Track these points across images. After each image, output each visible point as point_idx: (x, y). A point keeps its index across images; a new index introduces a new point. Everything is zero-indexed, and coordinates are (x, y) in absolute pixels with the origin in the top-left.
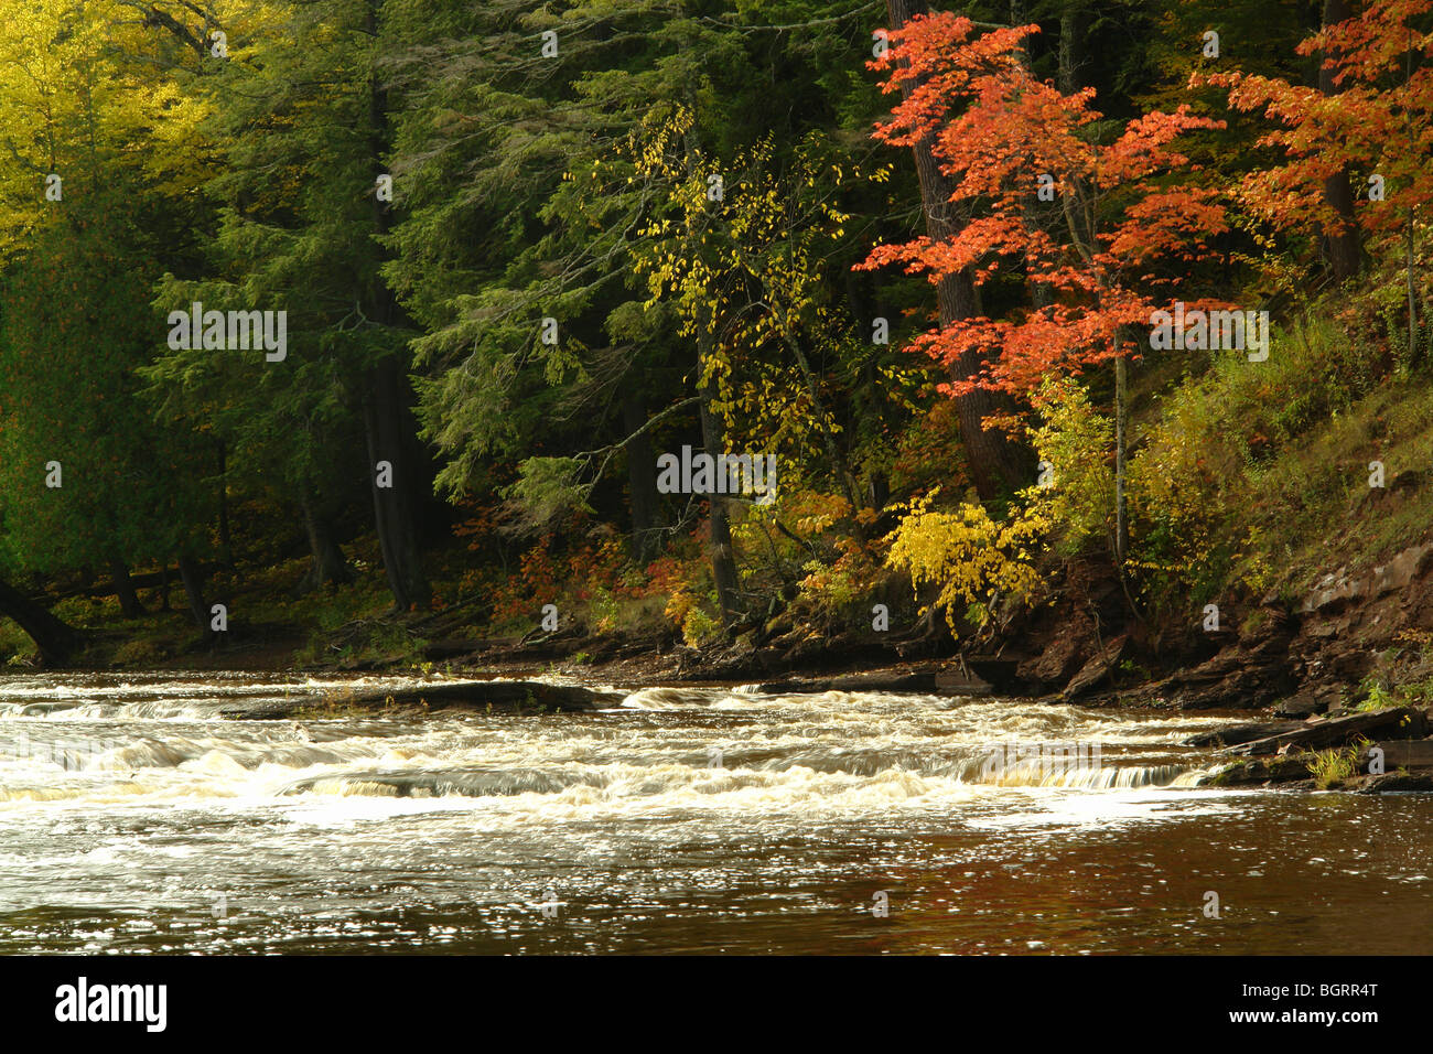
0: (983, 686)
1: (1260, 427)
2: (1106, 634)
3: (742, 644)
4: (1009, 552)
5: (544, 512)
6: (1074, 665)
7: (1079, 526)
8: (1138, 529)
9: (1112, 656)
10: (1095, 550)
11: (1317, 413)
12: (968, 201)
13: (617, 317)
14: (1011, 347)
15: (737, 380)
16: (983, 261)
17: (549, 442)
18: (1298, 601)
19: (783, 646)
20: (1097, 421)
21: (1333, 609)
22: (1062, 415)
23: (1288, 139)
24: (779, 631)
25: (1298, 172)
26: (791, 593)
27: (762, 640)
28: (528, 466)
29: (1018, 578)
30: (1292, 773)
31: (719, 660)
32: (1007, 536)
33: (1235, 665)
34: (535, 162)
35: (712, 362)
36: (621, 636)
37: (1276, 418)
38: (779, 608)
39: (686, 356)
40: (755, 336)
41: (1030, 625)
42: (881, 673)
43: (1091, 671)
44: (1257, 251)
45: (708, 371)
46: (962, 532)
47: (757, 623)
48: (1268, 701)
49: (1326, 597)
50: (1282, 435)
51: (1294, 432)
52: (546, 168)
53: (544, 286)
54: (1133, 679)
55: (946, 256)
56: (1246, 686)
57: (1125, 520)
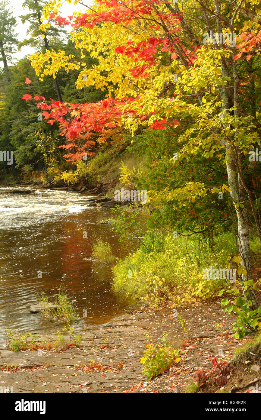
0: (73, 190)
1: (100, 164)
2: (84, 185)
3: (49, 184)
4: (74, 177)
5: (27, 170)
6: (81, 188)
7: (81, 175)
8: (87, 175)
9: (85, 188)
10: (83, 177)
11: (106, 163)
12: (69, 141)
13: (35, 149)
14: (74, 157)
15: (47, 157)
16: (71, 148)
17: (28, 163)
18: (102, 183)
19: (53, 185)
20: (83, 163)
21: (105, 184)
22: (79, 163)
23: (102, 135)
24: (52, 183)
25: (104, 138)
26: (54, 179)
27: (51, 184)
28: (25, 165)
29: (76, 179)
30: (95, 205)
31: (46, 186)
32: (74, 175)
33: (96, 190)
34: (26, 132)
35: (45, 155)
36: (37, 182)
37: (102, 163)
38: (52, 181)
39: (42, 154)
40: (49, 152)
41: (77, 184)
42: (63, 188)
43: (83, 189)
44: (100, 146)
45: (44, 156)
46: (70, 175)
47: (50, 182)
48: (99, 193)
49: (105, 183)
50: (102, 165)
51: (104, 165)
52: (27, 133)
53: (27, 146)
54: (87, 190)
55: (68, 147)
56: (97, 192)
57: (86, 174)
